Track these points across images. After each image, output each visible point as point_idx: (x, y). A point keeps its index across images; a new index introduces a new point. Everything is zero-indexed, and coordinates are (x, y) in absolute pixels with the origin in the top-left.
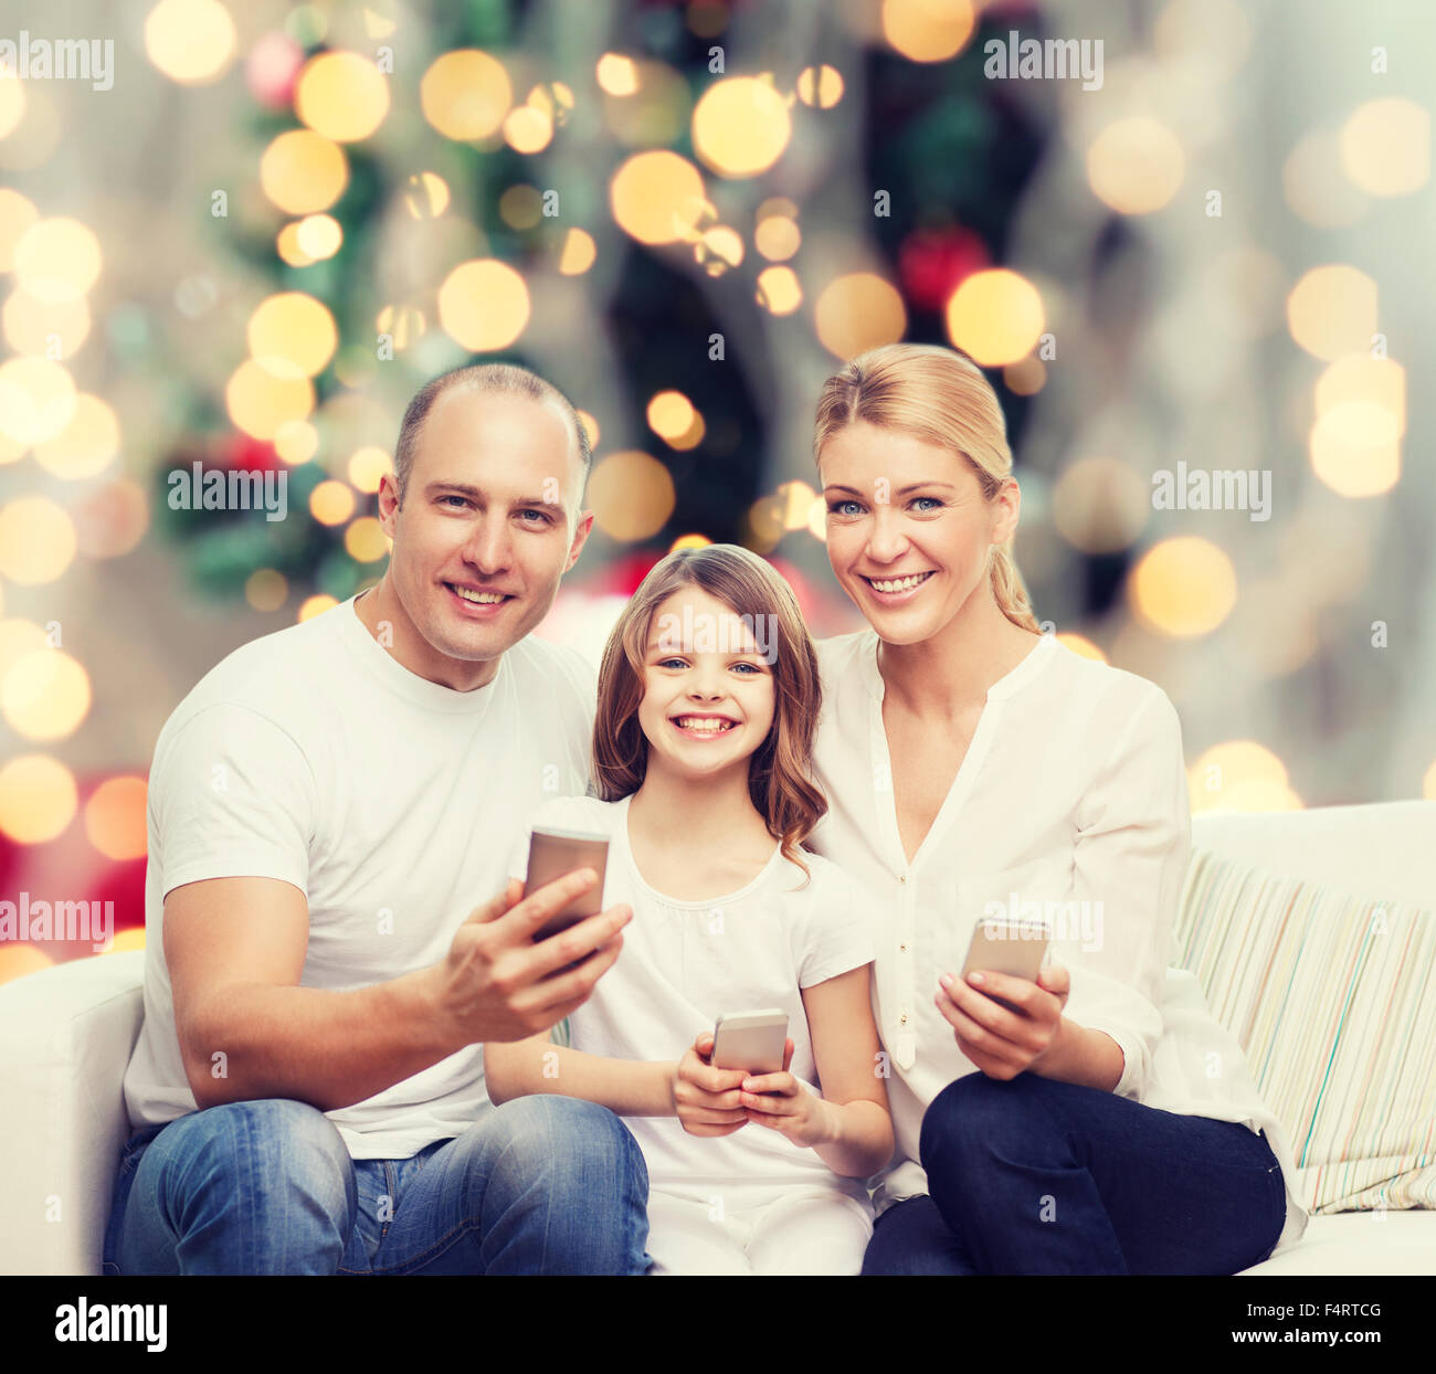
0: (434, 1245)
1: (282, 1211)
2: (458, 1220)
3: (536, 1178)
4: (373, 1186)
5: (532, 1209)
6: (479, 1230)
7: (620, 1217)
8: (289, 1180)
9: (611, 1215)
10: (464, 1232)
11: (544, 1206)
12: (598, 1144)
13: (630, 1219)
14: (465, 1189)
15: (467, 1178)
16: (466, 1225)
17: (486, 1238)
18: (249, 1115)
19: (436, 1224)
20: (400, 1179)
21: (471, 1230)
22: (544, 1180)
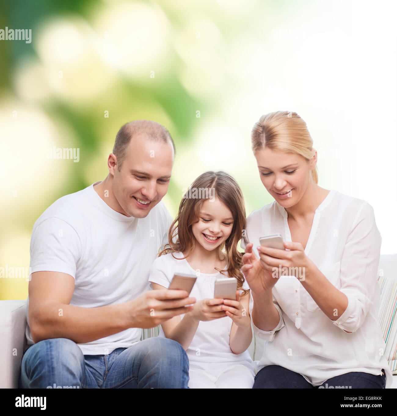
0: (122, 382)
1: (60, 373)
2: (130, 375)
3: (156, 364)
4: (101, 364)
5: (155, 373)
6: (137, 379)
7: (181, 376)
8: (62, 363)
9: (179, 375)
10: (132, 379)
11: (158, 373)
12: (175, 354)
13: (184, 377)
14: (133, 366)
15: (134, 363)
16: (133, 377)
17: (140, 382)
18: (50, 343)
19: (123, 375)
20: (109, 362)
21: (135, 379)
22: (158, 365)
